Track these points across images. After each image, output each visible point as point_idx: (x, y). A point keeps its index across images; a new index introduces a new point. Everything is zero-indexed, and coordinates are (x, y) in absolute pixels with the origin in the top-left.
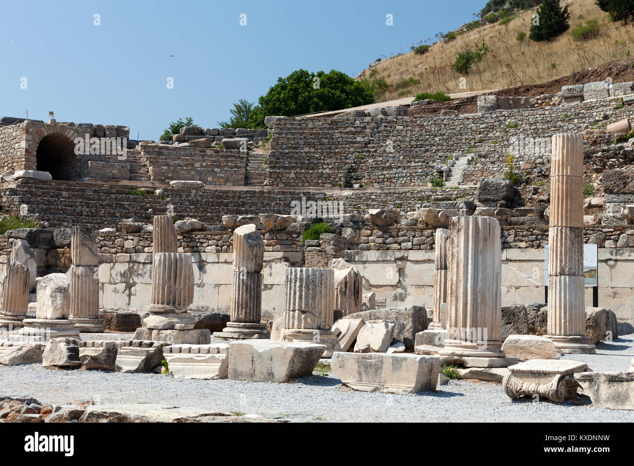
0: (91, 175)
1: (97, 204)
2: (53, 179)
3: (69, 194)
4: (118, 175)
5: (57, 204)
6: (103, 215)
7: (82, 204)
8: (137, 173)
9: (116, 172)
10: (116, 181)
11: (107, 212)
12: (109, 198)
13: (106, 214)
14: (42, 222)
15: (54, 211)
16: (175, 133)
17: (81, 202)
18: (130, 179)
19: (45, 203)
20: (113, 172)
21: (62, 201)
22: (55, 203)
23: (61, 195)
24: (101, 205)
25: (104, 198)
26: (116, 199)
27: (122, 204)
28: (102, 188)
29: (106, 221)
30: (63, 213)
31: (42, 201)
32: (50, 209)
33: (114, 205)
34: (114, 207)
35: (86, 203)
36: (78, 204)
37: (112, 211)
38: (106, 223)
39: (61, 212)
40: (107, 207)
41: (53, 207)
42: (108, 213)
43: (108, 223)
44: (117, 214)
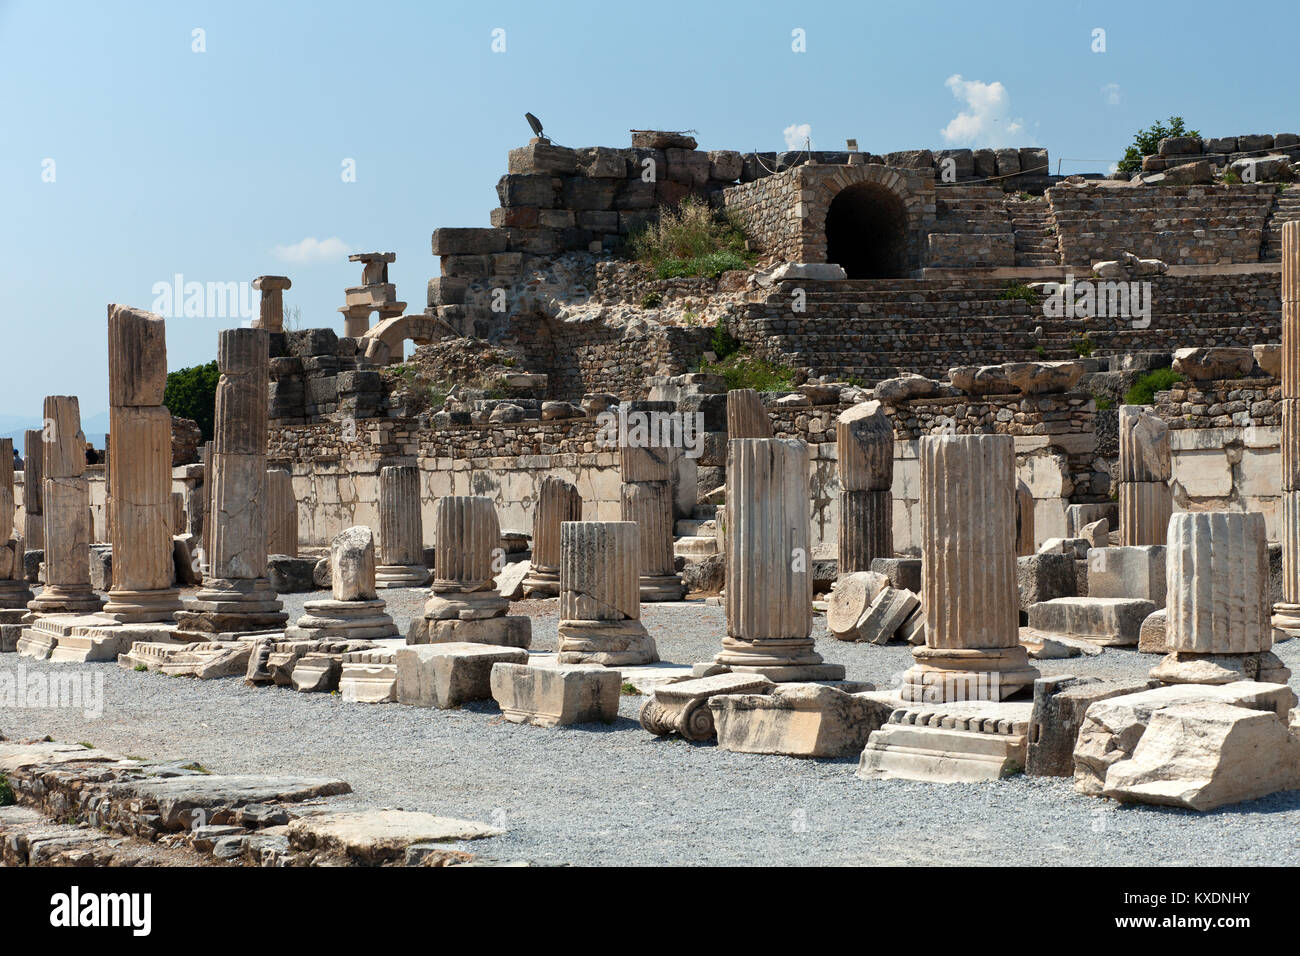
0: (934, 263)
1: (928, 324)
2: (849, 278)
3: (871, 306)
4: (991, 257)
6: (936, 345)
7: (896, 325)
8: (1032, 250)
9: (987, 251)
10: (986, 271)
11: (944, 338)
12: (956, 309)
13: (943, 344)
14: (804, 369)
15: (833, 343)
16: (1146, 152)
17: (893, 323)
18: (1017, 264)
19: (819, 328)
20: (981, 252)
21: (854, 322)
22: (840, 328)
23: (856, 310)
24: (936, 325)
25: (945, 309)
26: (970, 310)
27: (979, 320)
28: (950, 289)
29: (939, 357)
30: (854, 346)
31: (812, 325)
32: (826, 340)
33: (963, 323)
34: (963, 328)
35: (904, 323)
36: (887, 325)
37: (955, 336)
38: (939, 361)
39: (849, 345)
40: (948, 328)
41: (832, 337)
42: (948, 341)
43: (944, 361)
44: (967, 342)
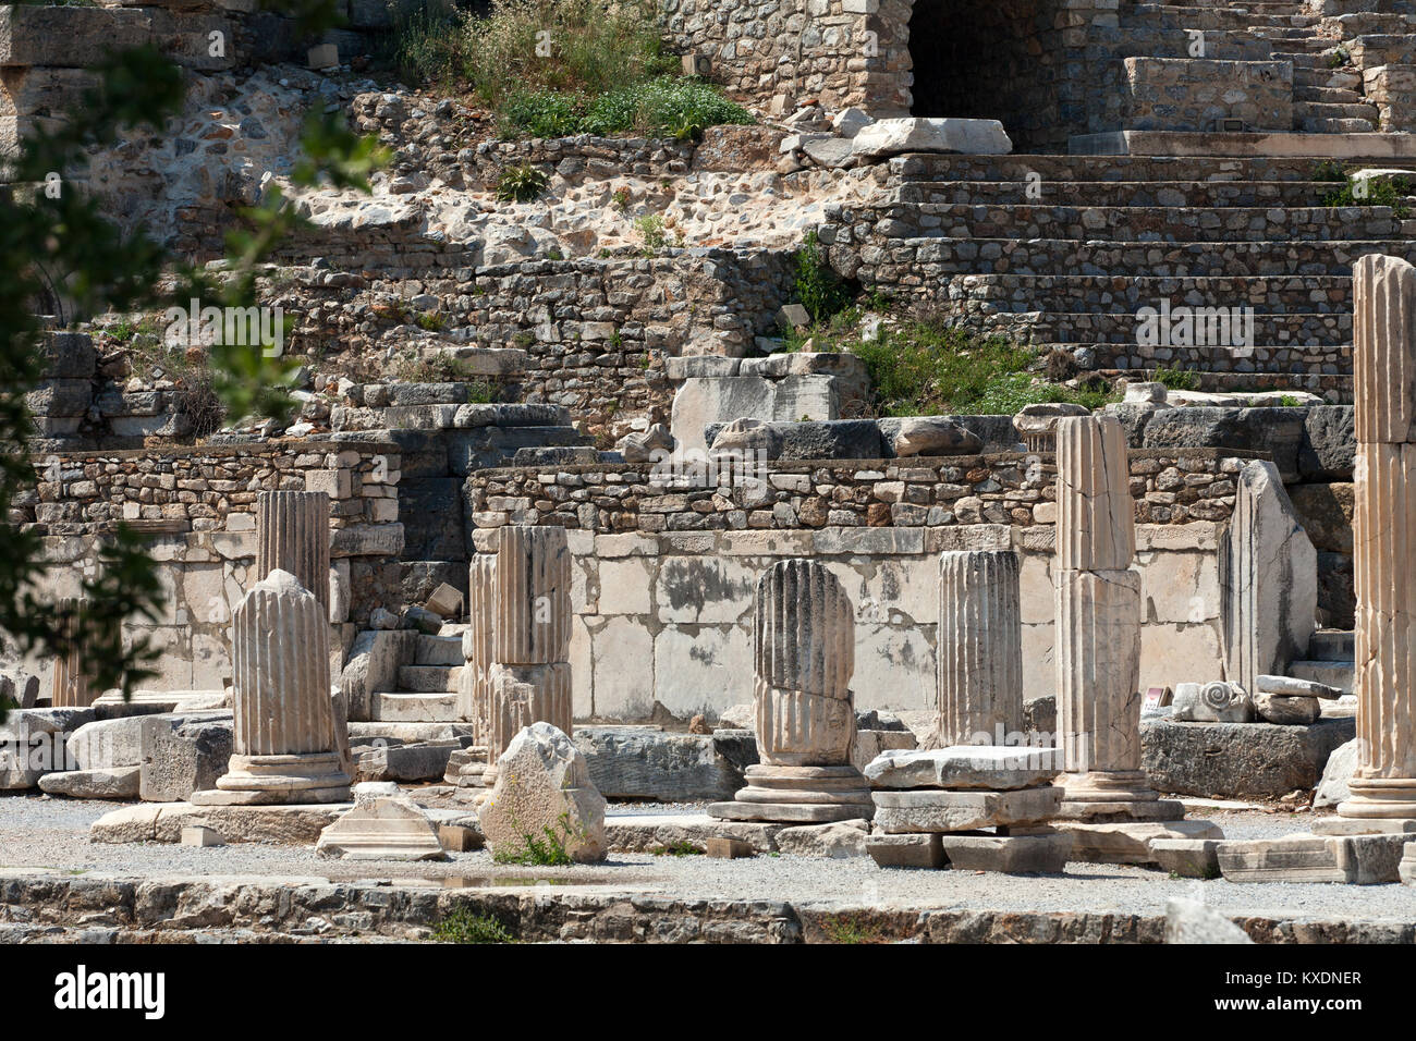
0: (1139, 120)
1: (1229, 254)
2: (1017, 149)
3: (1106, 214)
4: (1248, 112)
5: (1079, 262)
6: (1261, 299)
7: (1172, 256)
8: (1317, 96)
9: (1240, 97)
11: (1276, 287)
12: (1260, 223)
13: (1275, 298)
14: (1059, 347)
15: (1079, 293)
17: (1166, 250)
18: (1298, 126)
19: (1036, 260)
20: (1229, 99)
21: (1095, 249)
22: (1071, 260)
23: (1080, 223)
24: (1242, 257)
25: (1240, 222)
26: (1288, 225)
27: (1324, 249)
28: (1215, 179)
29: (1285, 327)
30: (1115, 299)
31: (1023, 251)
32: (1066, 285)
33: (1293, 253)
34: (1293, 265)
35: (1185, 252)
36: (1155, 256)
37: (1296, 282)
38: (1284, 335)
39: (1107, 298)
40: (1265, 265)
41: (1078, 279)
42: (1282, 292)
43: (1293, 335)
44: (1318, 296)
